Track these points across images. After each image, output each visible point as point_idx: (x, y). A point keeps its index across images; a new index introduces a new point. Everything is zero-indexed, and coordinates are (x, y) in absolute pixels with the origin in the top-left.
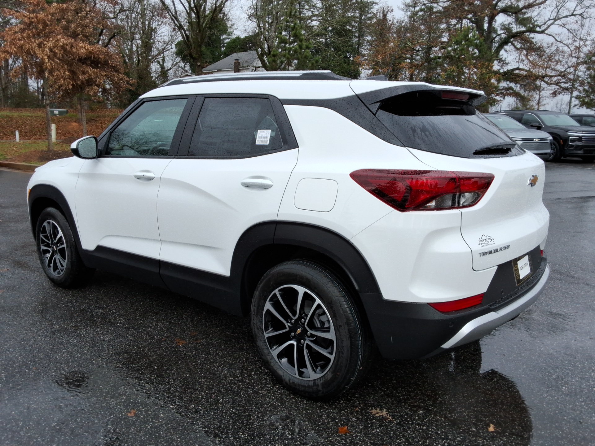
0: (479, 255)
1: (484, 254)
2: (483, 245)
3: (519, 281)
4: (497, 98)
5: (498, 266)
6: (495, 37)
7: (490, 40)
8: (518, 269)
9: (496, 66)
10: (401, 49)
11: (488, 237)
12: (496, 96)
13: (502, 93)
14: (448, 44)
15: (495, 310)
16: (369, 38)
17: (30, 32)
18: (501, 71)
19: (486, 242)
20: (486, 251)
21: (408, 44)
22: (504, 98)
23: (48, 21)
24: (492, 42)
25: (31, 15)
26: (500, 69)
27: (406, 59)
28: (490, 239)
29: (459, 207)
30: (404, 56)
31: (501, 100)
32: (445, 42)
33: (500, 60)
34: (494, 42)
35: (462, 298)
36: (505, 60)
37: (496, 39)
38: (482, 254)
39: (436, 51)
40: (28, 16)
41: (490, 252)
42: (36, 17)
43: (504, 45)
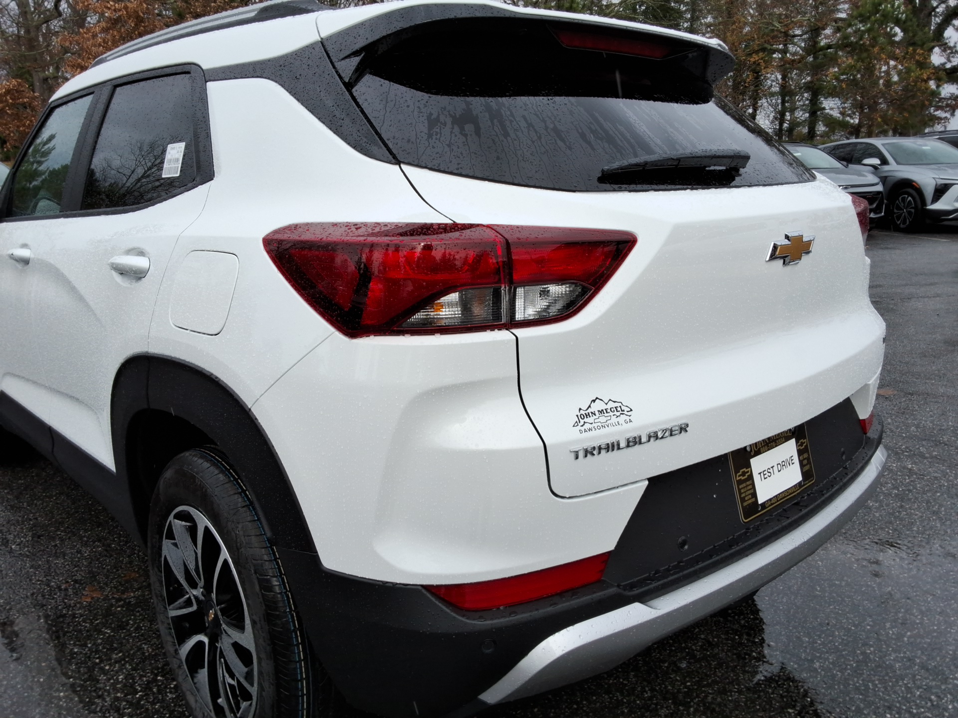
0: (573, 456)
1: (588, 452)
2: (587, 426)
3: (753, 507)
4: (939, 113)
5: (650, 479)
6: (937, 7)
7: (926, 12)
8: (751, 477)
9: (937, 58)
10: (763, 35)
11: (611, 405)
12: (937, 110)
13: (947, 105)
14: (848, 23)
15: (643, 598)
16: (709, 19)
17: (115, 33)
18: (948, 66)
19: (603, 419)
20: (596, 444)
21: (775, 26)
22: (953, 115)
23: (142, 12)
24: (930, 15)
25: (117, 5)
26: (946, 63)
27: (774, 51)
28: (620, 410)
29: (512, 324)
30: (769, 47)
31: (946, 118)
32: (841, 19)
33: (945, 47)
34: (935, 16)
35: (526, 572)
36: (955, 47)
37: (938, 10)
38: (581, 454)
39: (827, 36)
40: (113, 8)
41: (611, 447)
42: (126, 8)
43: (952, 20)
